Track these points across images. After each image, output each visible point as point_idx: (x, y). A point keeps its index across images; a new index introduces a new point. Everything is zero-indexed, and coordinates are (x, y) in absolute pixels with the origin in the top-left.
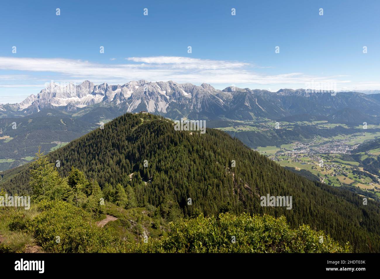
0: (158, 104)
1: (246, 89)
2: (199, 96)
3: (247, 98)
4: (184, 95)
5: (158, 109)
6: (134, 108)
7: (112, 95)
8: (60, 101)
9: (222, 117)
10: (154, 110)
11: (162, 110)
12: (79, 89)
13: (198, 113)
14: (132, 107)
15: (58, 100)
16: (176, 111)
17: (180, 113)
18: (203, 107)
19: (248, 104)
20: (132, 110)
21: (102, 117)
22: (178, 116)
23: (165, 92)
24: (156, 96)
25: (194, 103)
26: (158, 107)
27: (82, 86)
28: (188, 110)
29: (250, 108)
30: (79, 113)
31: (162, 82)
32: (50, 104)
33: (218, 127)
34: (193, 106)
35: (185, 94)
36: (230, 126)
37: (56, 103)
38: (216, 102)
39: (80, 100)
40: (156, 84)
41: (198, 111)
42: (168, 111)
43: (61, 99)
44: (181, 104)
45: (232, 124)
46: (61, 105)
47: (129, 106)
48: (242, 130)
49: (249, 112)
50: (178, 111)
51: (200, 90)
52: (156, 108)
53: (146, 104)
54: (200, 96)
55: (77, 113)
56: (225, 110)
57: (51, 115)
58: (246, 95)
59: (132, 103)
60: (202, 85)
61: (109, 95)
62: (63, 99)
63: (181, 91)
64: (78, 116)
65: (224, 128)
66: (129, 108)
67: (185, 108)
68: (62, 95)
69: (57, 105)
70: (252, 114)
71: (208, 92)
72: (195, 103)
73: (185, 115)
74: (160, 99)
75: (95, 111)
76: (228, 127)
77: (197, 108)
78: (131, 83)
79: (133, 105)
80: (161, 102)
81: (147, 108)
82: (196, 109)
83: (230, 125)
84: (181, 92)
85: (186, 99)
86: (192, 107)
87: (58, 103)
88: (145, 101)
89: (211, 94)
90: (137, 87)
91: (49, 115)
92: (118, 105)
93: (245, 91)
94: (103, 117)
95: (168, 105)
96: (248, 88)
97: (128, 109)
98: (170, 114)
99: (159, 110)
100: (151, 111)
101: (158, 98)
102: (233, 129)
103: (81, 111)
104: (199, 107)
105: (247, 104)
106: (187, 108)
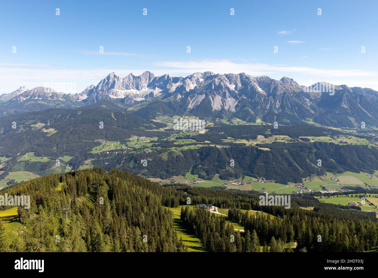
0: (225, 101)
1: (342, 86)
2: (278, 93)
3: (345, 98)
4: (258, 91)
5: (225, 106)
6: (196, 104)
7: (173, 88)
8: (118, 93)
9: (309, 121)
10: (220, 108)
11: (229, 108)
12: (139, 80)
13: (276, 115)
14: (194, 103)
15: (117, 91)
16: (248, 110)
17: (252, 113)
18: (282, 107)
19: (346, 105)
20: (194, 106)
21: (158, 112)
22: (249, 117)
23: (234, 86)
24: (223, 91)
25: (271, 102)
26: (225, 104)
27: (142, 77)
28: (263, 109)
29: (350, 112)
30: (135, 106)
31: (232, 74)
32: (107, 95)
33: (308, 136)
34: (269, 105)
35: (260, 90)
36: (325, 135)
37: (114, 94)
38: (301, 101)
39: (138, 92)
40: (225, 77)
41: (277, 112)
42: (238, 110)
43: (119, 91)
44: (253, 101)
45: (328, 132)
46: (119, 97)
47: (191, 102)
48: (347, 143)
49: (348, 117)
50: (250, 110)
51: (279, 85)
52: (222, 105)
53: (211, 100)
54: (280, 93)
55: (133, 107)
56: (313, 112)
57: (105, 108)
58: (343, 93)
59: (194, 98)
60: (281, 80)
61: (170, 88)
62: (121, 90)
63: (255, 85)
64: (133, 110)
65: (318, 138)
66: (191, 103)
67: (259, 107)
68: (121, 86)
69: (115, 97)
70: (352, 119)
71: (291, 88)
72: (273, 102)
73: (259, 115)
74: (227, 94)
75: (152, 106)
76: (323, 136)
77: (275, 108)
78: (195, 75)
79: (196, 101)
80: (229, 99)
81: (212, 104)
82: (273, 108)
83: (325, 133)
84: (255, 87)
85: (260, 95)
86: (268, 107)
87: (116, 95)
88: (210, 97)
89: (294, 91)
90: (201, 80)
91: (103, 107)
92: (178, 100)
93: (341, 89)
94: (160, 113)
95: (237, 103)
96: (345, 85)
97: (190, 105)
98: (239, 113)
99: (226, 108)
100: (217, 109)
101: (225, 93)
102: (331, 140)
103: (138, 105)
104: (277, 106)
105: (346, 107)
106: (261, 107)
